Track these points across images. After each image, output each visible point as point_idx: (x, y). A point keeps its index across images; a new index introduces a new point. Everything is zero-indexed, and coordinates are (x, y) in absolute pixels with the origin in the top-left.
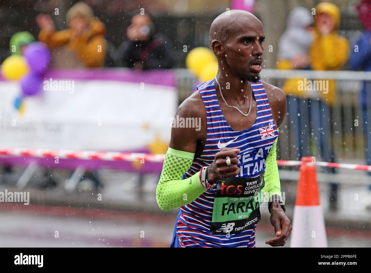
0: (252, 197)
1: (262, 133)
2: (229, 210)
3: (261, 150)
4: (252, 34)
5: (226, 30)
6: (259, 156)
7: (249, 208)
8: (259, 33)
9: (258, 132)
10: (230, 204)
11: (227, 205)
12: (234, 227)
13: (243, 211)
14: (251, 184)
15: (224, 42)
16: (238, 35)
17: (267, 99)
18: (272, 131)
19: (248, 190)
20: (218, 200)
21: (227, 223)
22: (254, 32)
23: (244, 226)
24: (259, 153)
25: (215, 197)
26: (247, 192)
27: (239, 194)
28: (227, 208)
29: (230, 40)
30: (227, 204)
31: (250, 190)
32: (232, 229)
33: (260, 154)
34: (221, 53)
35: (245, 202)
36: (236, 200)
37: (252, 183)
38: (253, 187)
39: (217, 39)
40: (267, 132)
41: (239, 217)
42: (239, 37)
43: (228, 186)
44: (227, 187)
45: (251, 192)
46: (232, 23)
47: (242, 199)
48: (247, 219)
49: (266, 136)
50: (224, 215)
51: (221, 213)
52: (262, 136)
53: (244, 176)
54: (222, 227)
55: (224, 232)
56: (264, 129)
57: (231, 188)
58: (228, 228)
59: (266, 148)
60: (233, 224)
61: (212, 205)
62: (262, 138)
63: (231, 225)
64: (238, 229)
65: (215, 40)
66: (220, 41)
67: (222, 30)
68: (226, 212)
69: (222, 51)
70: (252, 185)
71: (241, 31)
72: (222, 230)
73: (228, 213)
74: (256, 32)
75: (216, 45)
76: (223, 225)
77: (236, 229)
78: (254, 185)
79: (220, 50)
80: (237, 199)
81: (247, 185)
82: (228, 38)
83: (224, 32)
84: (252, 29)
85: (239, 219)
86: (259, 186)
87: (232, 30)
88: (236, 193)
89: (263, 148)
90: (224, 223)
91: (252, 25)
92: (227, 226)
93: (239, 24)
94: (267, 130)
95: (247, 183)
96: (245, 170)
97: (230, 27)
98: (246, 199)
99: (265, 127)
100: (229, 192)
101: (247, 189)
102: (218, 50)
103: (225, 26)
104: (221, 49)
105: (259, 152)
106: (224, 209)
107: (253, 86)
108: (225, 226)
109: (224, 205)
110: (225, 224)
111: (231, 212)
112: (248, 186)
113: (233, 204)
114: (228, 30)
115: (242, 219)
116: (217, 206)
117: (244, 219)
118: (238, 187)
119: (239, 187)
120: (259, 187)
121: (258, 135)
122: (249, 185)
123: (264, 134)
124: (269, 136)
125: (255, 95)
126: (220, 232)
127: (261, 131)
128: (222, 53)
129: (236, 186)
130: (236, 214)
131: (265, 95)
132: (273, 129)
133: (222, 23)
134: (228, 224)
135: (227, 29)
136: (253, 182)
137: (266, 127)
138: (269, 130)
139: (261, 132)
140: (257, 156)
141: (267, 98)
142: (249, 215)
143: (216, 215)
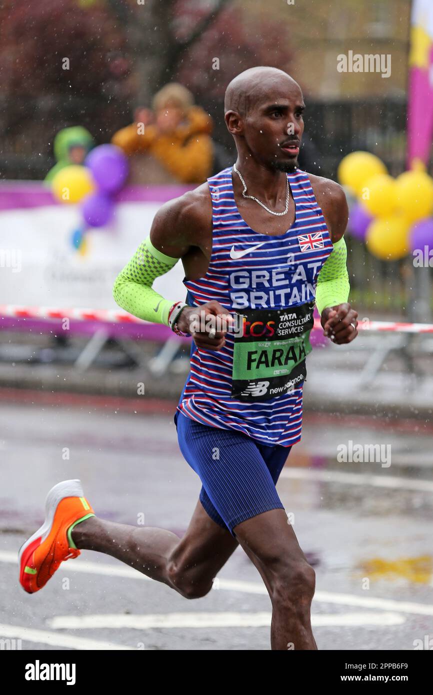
0: (292, 339)
1: (302, 244)
2: (260, 362)
3: (301, 269)
4: (284, 102)
5: (246, 97)
6: (299, 278)
7: (291, 359)
8: (294, 102)
9: (297, 241)
10: (260, 352)
11: (256, 354)
12: (269, 388)
13: (280, 364)
14: (287, 319)
15: (243, 115)
16: (262, 104)
17: (313, 196)
18: (321, 240)
19: (284, 329)
20: (240, 347)
21: (257, 381)
22: (287, 99)
23: (284, 386)
24: (298, 273)
25: (235, 342)
26: (283, 332)
27: (271, 335)
28: (255, 359)
29: (251, 111)
30: (256, 352)
31: (287, 328)
32: (265, 391)
33: (300, 274)
34: (238, 131)
35: (283, 349)
36: (267, 345)
37: (288, 317)
38: (292, 324)
39: (233, 110)
40: (311, 242)
41: (275, 373)
42: (264, 106)
43: (253, 323)
44: (251, 325)
45: (289, 332)
46: (254, 87)
47: (277, 344)
48: (287, 375)
49: (309, 248)
50: (250, 369)
51: (246, 367)
52: (302, 247)
53: (275, 306)
54: (248, 387)
55: (253, 395)
56: (306, 237)
57: (256, 326)
58: (259, 389)
59: (310, 266)
60: (267, 384)
61: (231, 354)
62: (302, 250)
63: (264, 385)
64: (275, 391)
65: (230, 111)
66: (237, 113)
67: (240, 96)
68: (254, 365)
69: (240, 127)
70: (289, 321)
71: (267, 97)
72: (249, 392)
73: (258, 367)
74: (289, 98)
75: (232, 119)
76: (251, 384)
77: (272, 391)
78: (291, 320)
79: (237, 126)
80: (269, 343)
81: (282, 320)
82: (249, 108)
83: (243, 99)
84: (283, 96)
85: (275, 376)
86: (301, 322)
87: (254, 96)
88: (266, 333)
89: (305, 265)
90: (252, 381)
91: (284, 89)
92: (258, 386)
93: (264, 88)
94: (310, 239)
95: (280, 317)
96: (277, 298)
97: (251, 93)
98: (284, 343)
99: (307, 235)
100: (255, 333)
101: (281, 326)
102: (234, 126)
103: (244, 90)
104: (239, 124)
105: (298, 271)
106: (250, 361)
107: (290, 179)
108: (255, 386)
109: (250, 354)
110: (254, 383)
111: (262, 366)
112: (283, 322)
113: (264, 353)
114: (249, 97)
115: (280, 375)
116: (239, 355)
117: (282, 375)
118: (269, 323)
119: (270, 325)
120: (302, 325)
121: (296, 246)
122: (284, 320)
123: (306, 245)
124: (313, 248)
125: (293, 191)
126: (248, 395)
127: (300, 240)
128: (240, 130)
129: (265, 324)
130: (270, 368)
131: (309, 191)
132: (322, 238)
133: (241, 86)
134: (259, 383)
135: (248, 94)
136: (290, 315)
137: (311, 234)
138: (315, 239)
139: (300, 242)
140: (296, 278)
141: (313, 194)
142: (291, 370)
143: (238, 370)
